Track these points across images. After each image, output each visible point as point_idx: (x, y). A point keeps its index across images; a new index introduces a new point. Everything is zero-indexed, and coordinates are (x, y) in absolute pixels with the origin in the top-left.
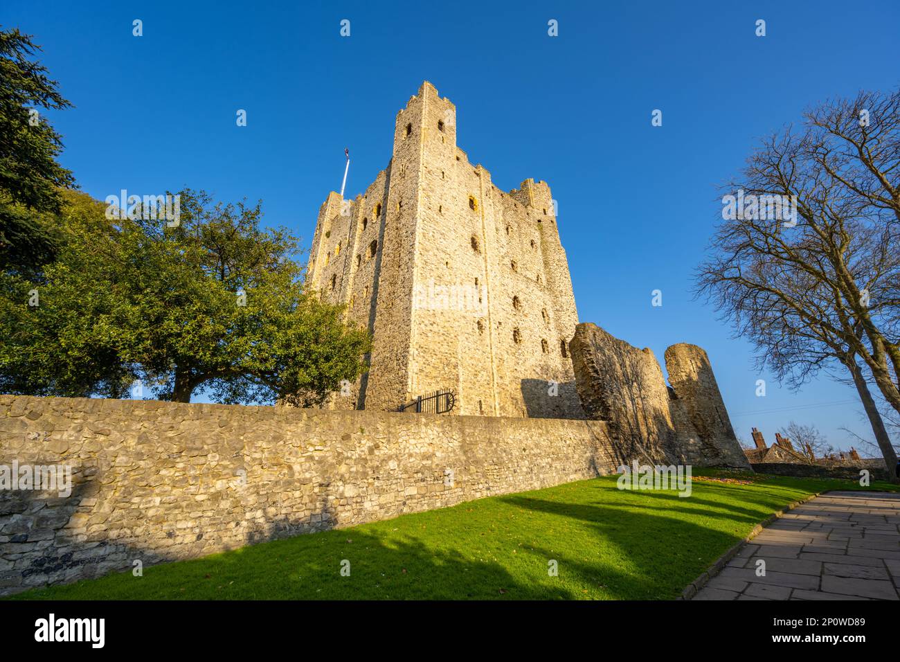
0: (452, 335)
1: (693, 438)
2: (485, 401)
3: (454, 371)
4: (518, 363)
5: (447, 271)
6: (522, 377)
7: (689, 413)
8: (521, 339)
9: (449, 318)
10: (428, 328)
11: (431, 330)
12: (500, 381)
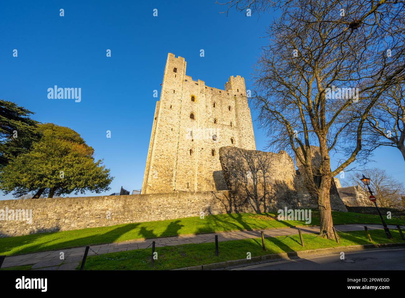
0: (172, 158)
1: (306, 194)
2: (190, 183)
3: (171, 173)
4: (212, 165)
5: (172, 132)
6: (214, 170)
7: (304, 182)
8: (216, 153)
9: (171, 151)
10: (159, 157)
11: (160, 158)
12: (199, 174)
